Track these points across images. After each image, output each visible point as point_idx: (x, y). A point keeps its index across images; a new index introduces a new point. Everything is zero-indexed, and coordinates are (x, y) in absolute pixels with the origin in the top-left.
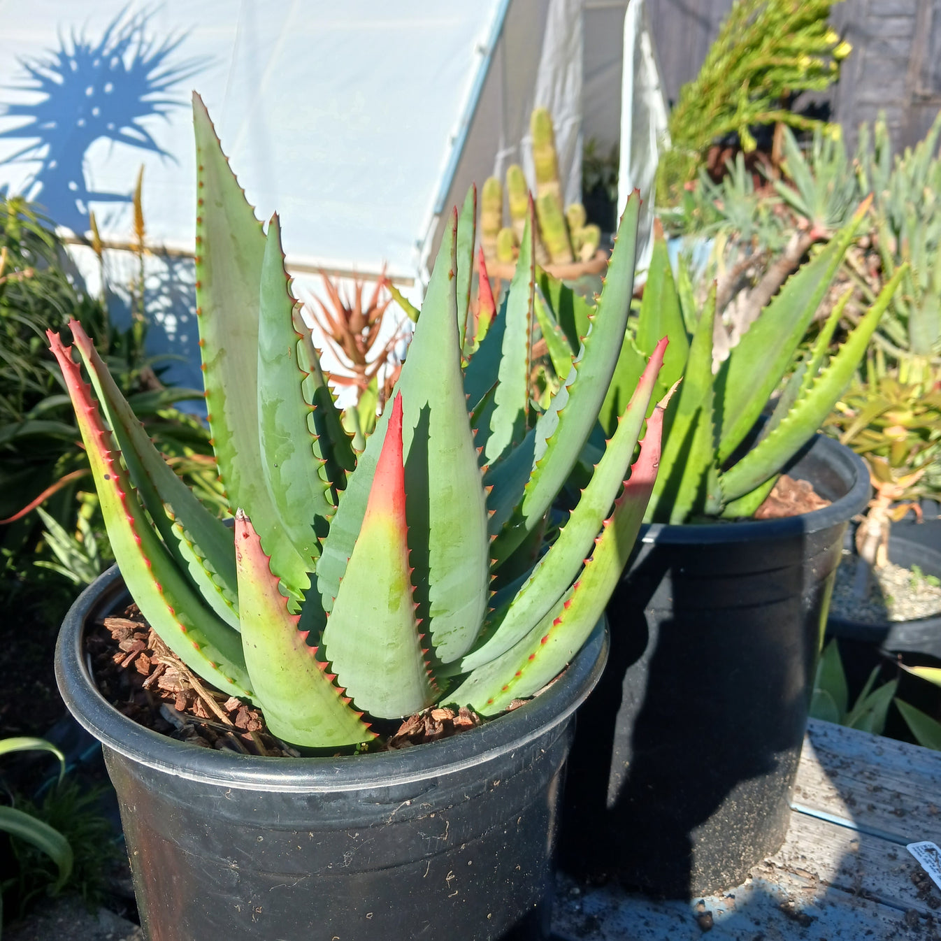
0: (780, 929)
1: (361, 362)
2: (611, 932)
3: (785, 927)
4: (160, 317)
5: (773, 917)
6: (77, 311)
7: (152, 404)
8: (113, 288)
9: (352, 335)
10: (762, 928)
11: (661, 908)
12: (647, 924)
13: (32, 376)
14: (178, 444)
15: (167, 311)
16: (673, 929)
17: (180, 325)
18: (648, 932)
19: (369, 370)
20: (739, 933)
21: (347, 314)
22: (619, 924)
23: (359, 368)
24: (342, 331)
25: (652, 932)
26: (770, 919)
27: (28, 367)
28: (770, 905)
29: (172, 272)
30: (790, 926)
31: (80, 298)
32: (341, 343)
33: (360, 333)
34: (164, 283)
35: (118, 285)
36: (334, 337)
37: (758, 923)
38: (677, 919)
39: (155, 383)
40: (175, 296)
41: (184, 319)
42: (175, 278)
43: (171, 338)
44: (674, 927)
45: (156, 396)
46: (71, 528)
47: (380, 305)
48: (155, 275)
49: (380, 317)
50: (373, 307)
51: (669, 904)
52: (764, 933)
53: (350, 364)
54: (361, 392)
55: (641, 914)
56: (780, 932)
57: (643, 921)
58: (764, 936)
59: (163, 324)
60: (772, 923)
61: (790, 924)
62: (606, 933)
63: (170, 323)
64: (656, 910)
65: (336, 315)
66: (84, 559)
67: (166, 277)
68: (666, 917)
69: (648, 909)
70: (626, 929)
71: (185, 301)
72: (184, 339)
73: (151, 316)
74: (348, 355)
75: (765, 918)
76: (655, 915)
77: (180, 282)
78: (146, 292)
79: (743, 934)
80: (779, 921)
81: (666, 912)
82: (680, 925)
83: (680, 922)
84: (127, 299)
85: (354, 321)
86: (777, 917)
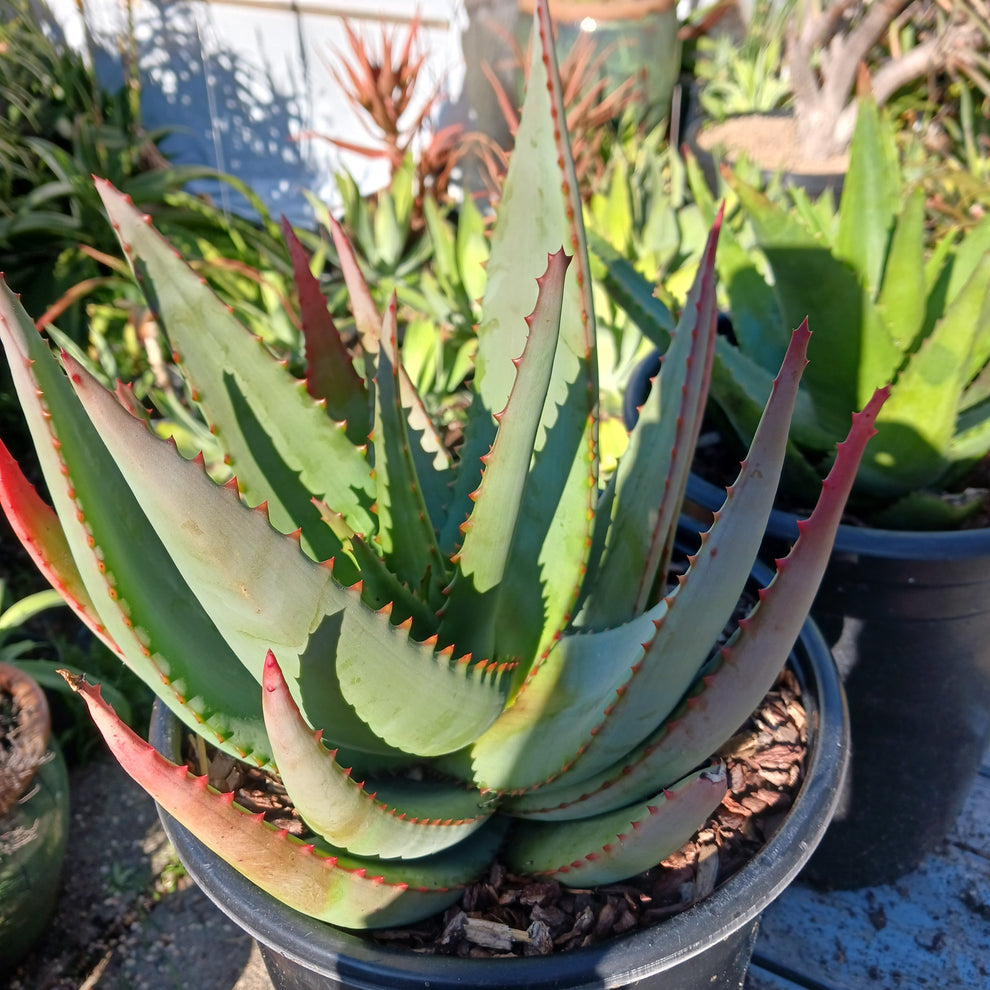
0: (961, 924)
1: (392, 130)
2: (774, 931)
3: (966, 921)
4: (156, 74)
5: (953, 909)
6: (59, 70)
7: (157, 187)
8: (97, 39)
9: (381, 99)
10: (941, 923)
11: (828, 901)
12: (813, 920)
13: (18, 161)
14: (192, 235)
15: (165, 67)
16: (842, 926)
17: (180, 84)
18: (815, 930)
19: (402, 141)
20: (916, 931)
21: (375, 72)
22: (782, 921)
23: (390, 138)
24: (370, 93)
25: (820, 930)
26: (950, 912)
27: (12, 150)
28: (947, 894)
29: (164, 18)
30: (971, 921)
31: (60, 51)
32: (369, 107)
33: (391, 94)
34: (156, 33)
35: (103, 35)
36: (361, 102)
37: (936, 918)
38: (845, 913)
39: (157, 159)
40: (172, 48)
41: (185, 76)
42: (168, 26)
43: (171, 100)
44: (842, 923)
45: (160, 178)
46: (84, 342)
47: (413, 61)
48: (146, 21)
49: (414, 76)
50: (405, 63)
51: (836, 894)
52: (945, 931)
53: (379, 132)
54: (394, 170)
55: (806, 906)
56: (962, 930)
57: (808, 916)
58: (944, 934)
59: (159, 85)
60: (952, 917)
61: (972, 918)
62: (768, 932)
63: (169, 82)
64: (821, 902)
65: (362, 74)
66: (102, 379)
67: (157, 25)
68: (833, 910)
69: (812, 900)
70: (790, 927)
71: (185, 55)
72: (186, 100)
73: (146, 74)
74: (378, 123)
75: (944, 911)
76: (822, 908)
77: (175, 31)
78: (137, 43)
79: (920, 932)
80: (960, 915)
81: (833, 905)
82: (850, 921)
83: (849, 917)
84: (113, 51)
85: (385, 81)
86: (958, 909)
